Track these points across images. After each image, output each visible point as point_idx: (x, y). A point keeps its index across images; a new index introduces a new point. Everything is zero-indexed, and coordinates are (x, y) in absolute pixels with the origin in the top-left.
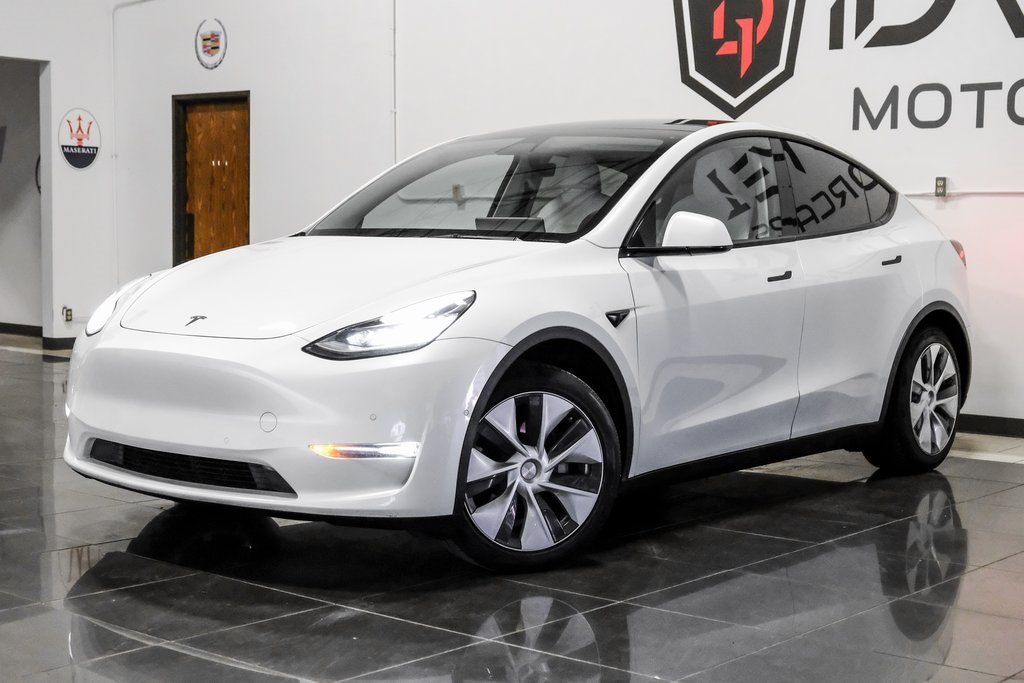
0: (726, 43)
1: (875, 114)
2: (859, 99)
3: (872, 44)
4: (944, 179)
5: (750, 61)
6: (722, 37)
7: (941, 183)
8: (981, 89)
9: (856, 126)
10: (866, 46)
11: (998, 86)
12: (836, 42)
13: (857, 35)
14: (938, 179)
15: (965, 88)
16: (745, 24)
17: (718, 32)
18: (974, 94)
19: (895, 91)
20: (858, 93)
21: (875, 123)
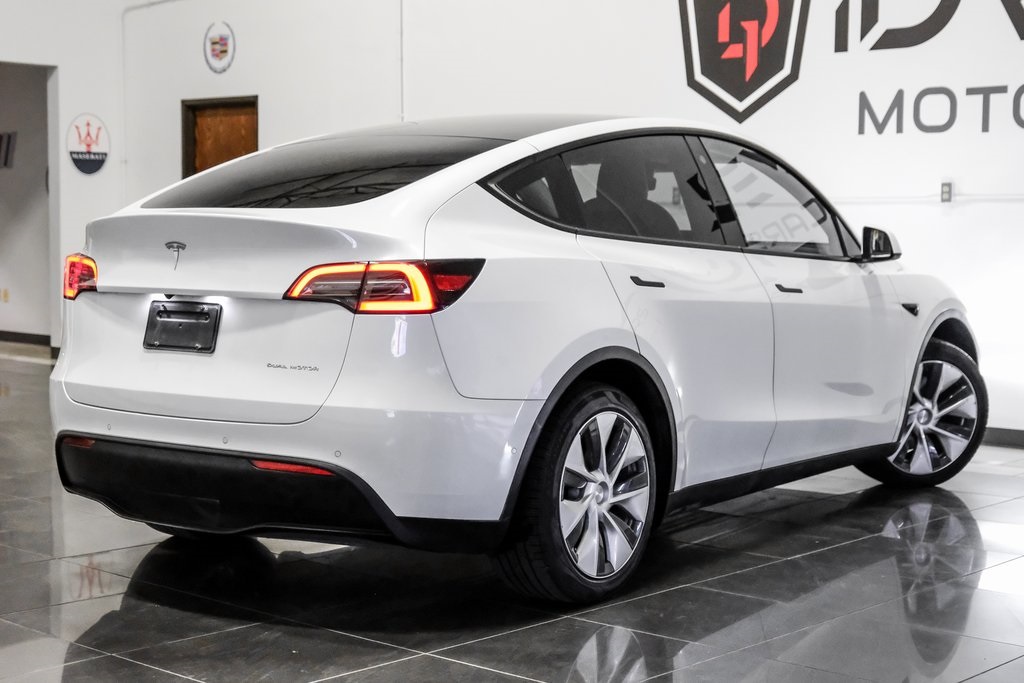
0: (731, 46)
1: (880, 119)
2: (864, 103)
3: (877, 46)
4: (949, 185)
5: (756, 65)
6: (727, 39)
7: (946, 189)
8: (986, 92)
9: (861, 131)
10: (872, 49)
11: (1003, 89)
12: (841, 45)
13: (863, 36)
14: (943, 185)
15: (970, 91)
16: (750, 27)
17: (724, 36)
18: (980, 98)
19: (900, 95)
20: (863, 97)
21: (880, 128)
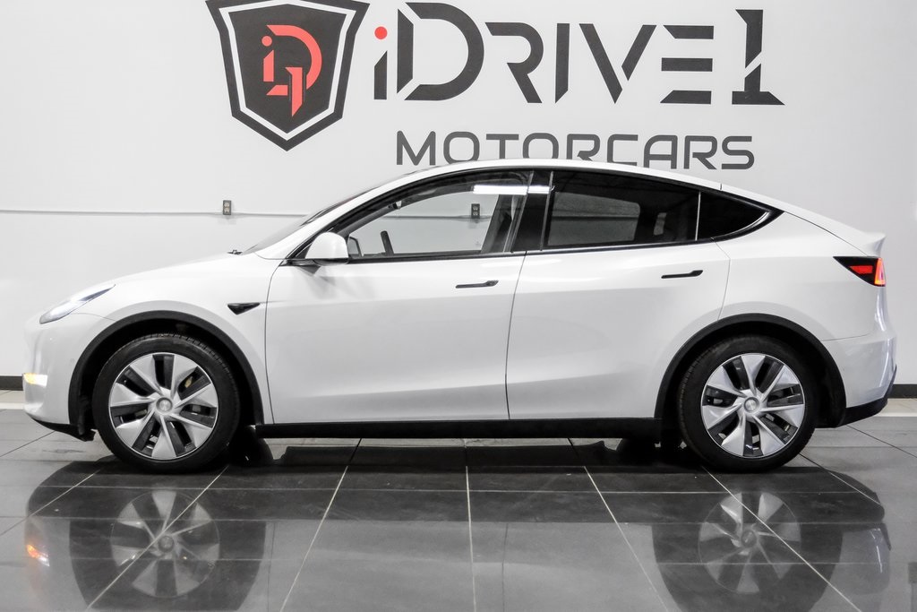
0: (277, 86)
1: (416, 153)
2: (402, 140)
3: (412, 97)
4: (478, 206)
5: (301, 103)
6: (272, 80)
7: (475, 209)
8: (502, 138)
9: (400, 161)
10: (407, 99)
11: (515, 137)
12: (380, 93)
13: (399, 88)
14: (473, 205)
15: (490, 137)
16: (296, 72)
17: (269, 75)
18: (497, 142)
19: (432, 136)
20: (400, 135)
21: (416, 160)
